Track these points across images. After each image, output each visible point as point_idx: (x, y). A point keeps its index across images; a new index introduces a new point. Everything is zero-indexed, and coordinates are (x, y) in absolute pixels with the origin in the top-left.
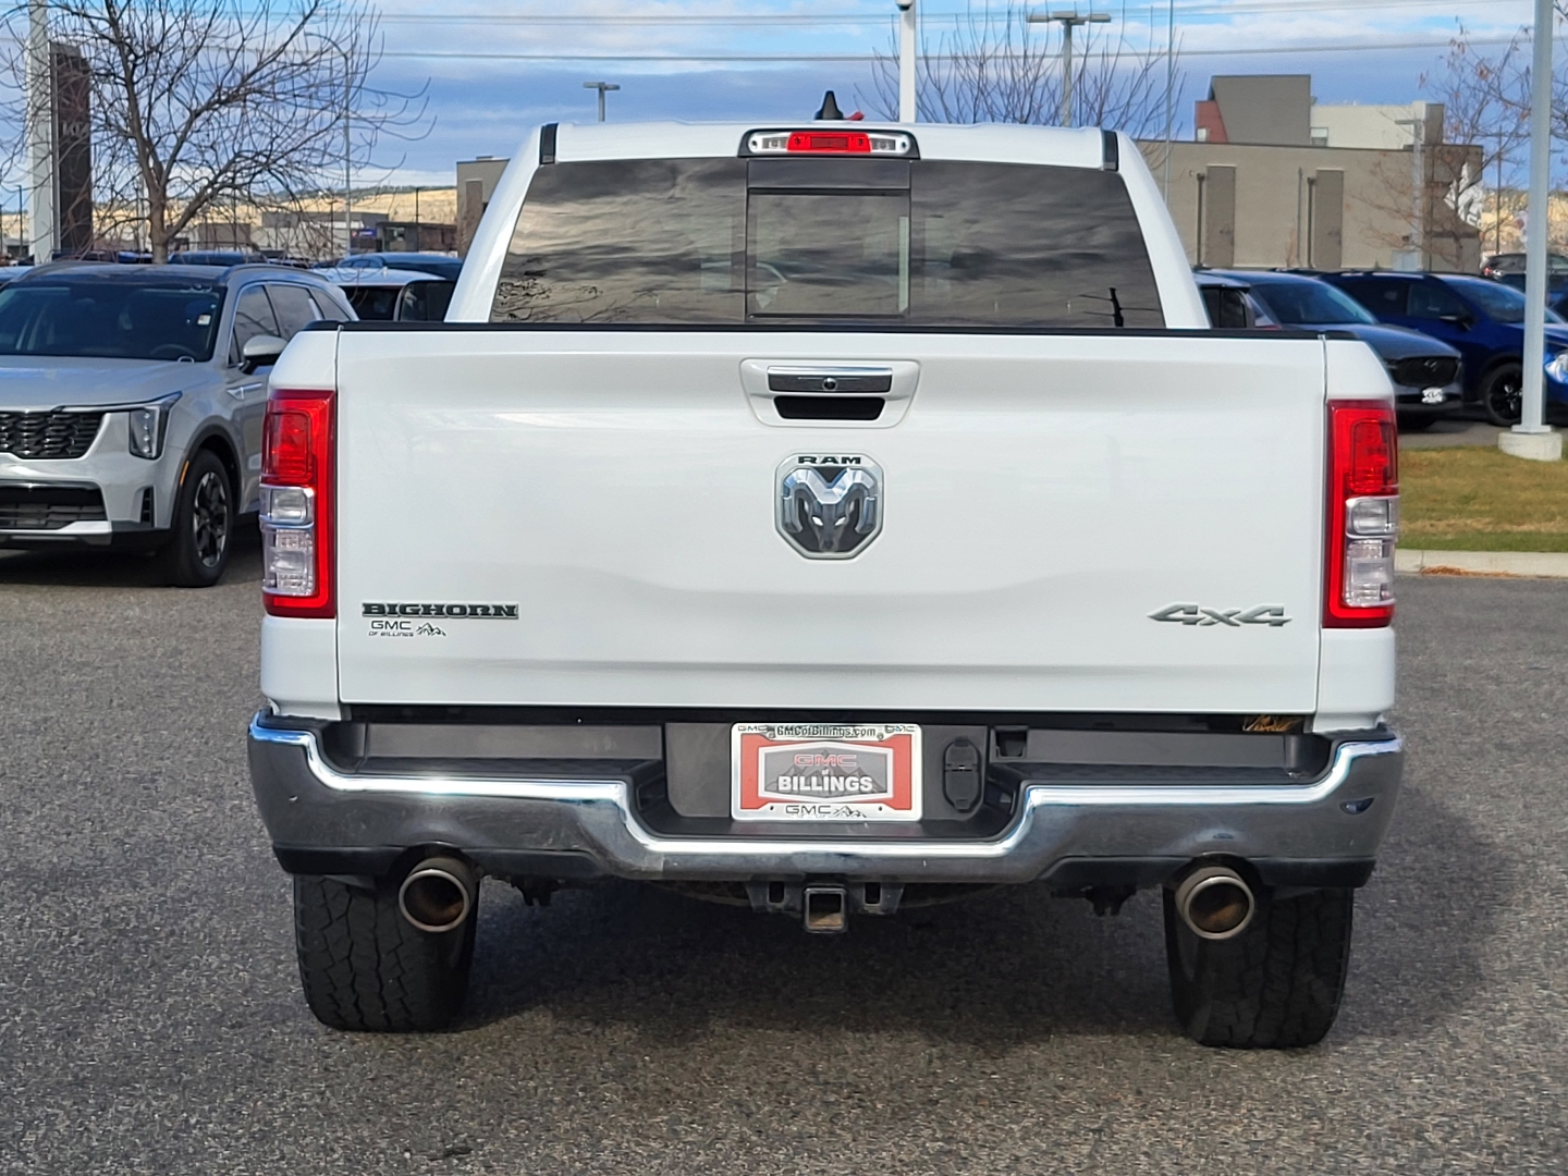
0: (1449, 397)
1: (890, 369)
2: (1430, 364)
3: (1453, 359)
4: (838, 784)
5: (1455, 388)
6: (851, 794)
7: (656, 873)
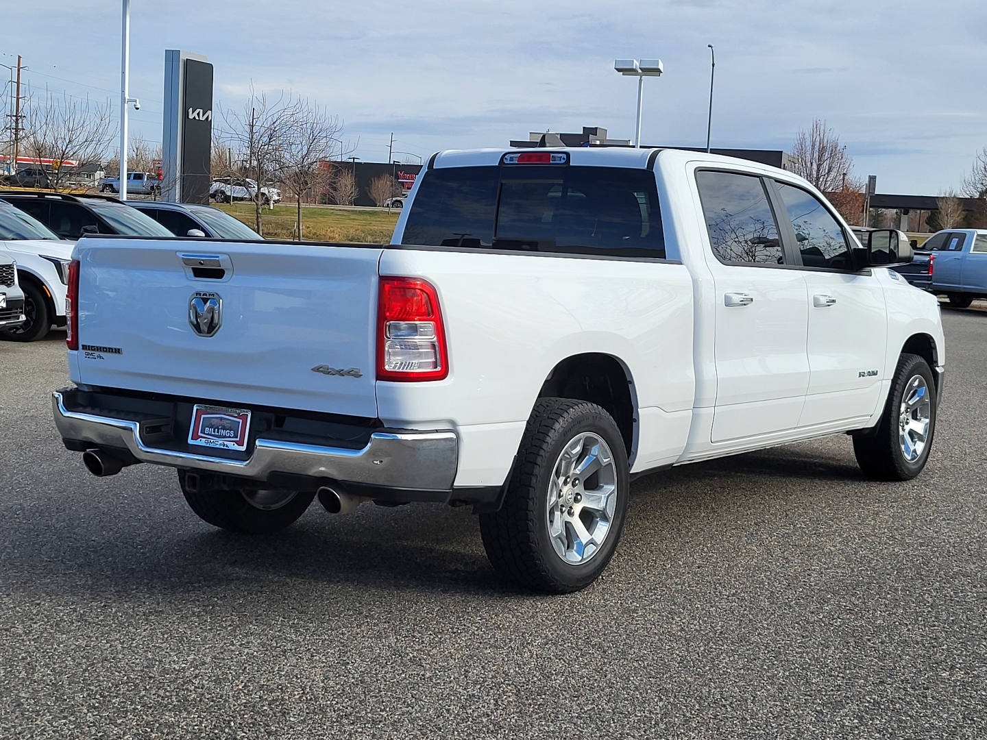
1: (218, 257)
4: (223, 432)
6: (227, 437)
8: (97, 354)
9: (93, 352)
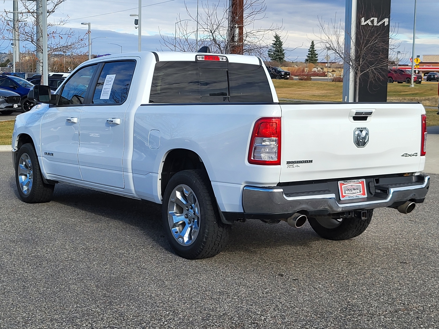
0: (19, 106)
1: (372, 111)
2: (15, 98)
3: (19, 97)
4: (354, 191)
5: (19, 104)
6: (356, 193)
7: (340, 211)
8: (295, 165)
9: (292, 164)
